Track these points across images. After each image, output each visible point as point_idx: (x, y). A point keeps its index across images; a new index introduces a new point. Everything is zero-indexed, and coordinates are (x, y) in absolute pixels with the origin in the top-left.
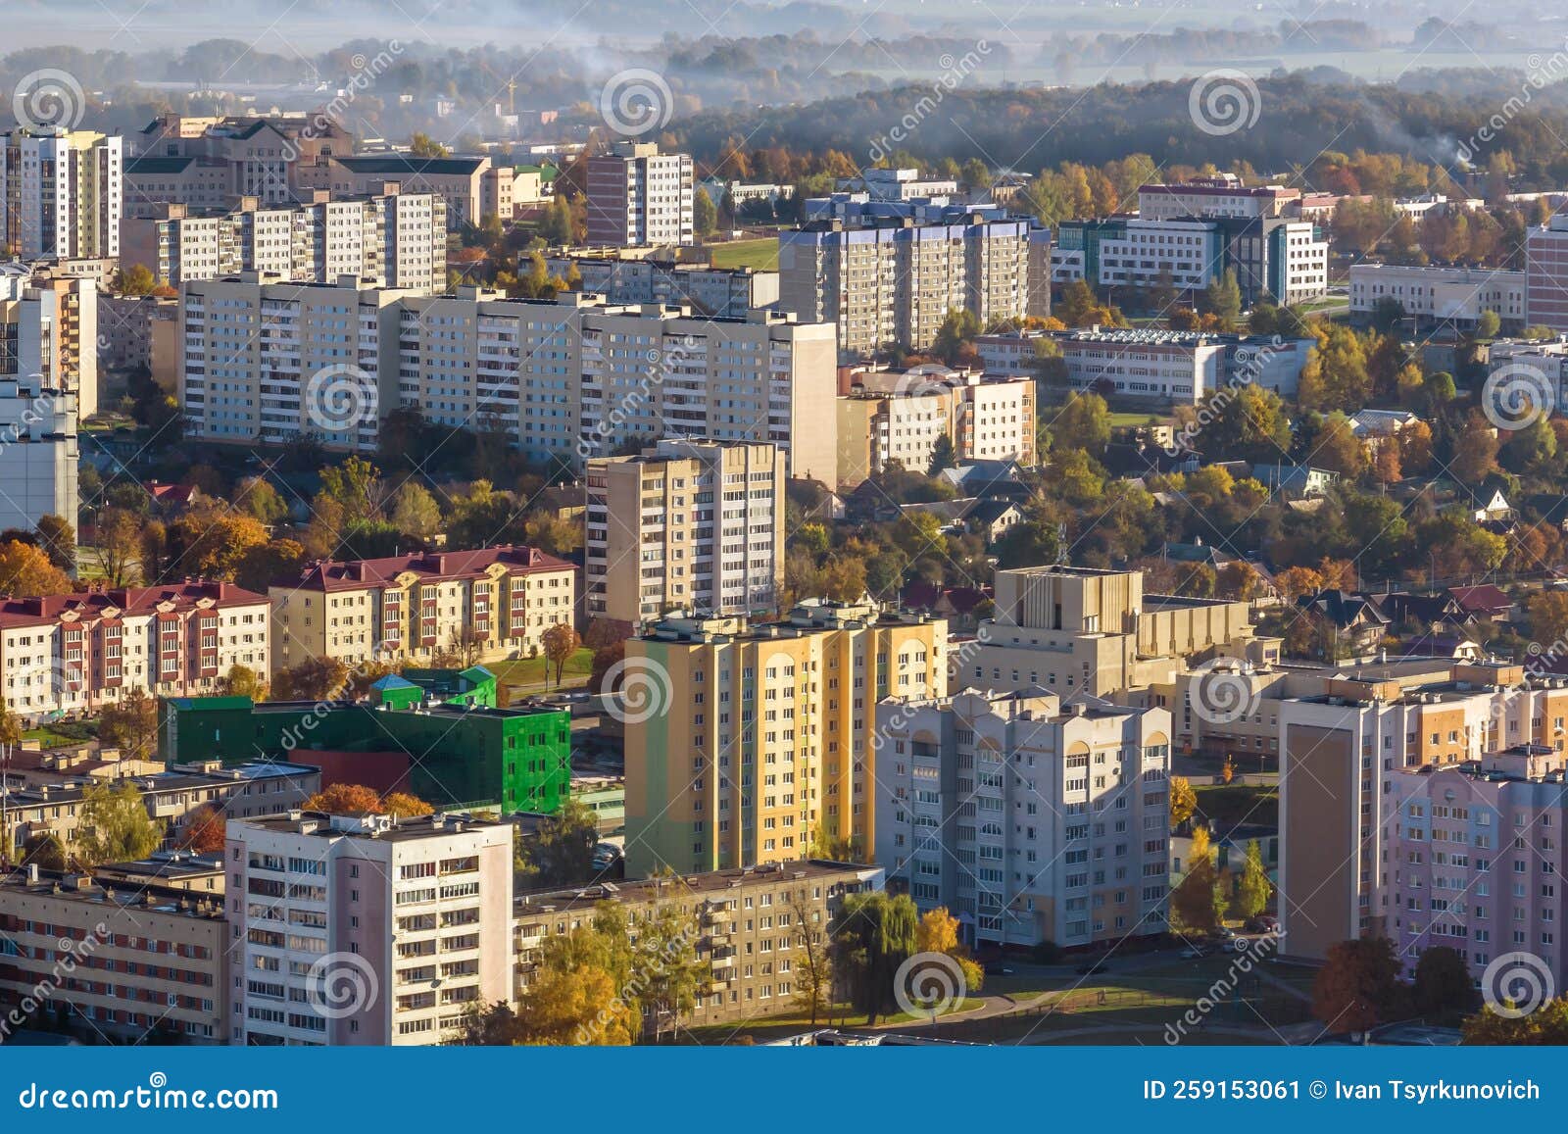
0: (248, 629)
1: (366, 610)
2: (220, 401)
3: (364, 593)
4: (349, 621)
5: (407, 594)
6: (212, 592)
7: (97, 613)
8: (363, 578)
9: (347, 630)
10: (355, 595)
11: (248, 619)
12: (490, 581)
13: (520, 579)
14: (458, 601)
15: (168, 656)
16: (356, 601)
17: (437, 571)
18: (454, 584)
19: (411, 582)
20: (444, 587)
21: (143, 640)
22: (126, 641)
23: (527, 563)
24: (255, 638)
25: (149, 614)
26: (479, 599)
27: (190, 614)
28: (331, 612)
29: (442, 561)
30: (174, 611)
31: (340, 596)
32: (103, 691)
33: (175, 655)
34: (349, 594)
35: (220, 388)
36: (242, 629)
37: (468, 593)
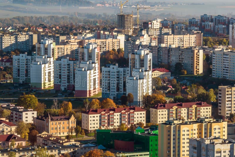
0: (141, 116)
1: (166, 113)
2: (217, 71)
3: (166, 110)
4: (162, 115)
5: (175, 110)
6: (134, 109)
7: (109, 112)
8: (166, 107)
9: (162, 116)
10: (164, 110)
11: (141, 114)
12: (193, 108)
13: (199, 108)
14: (186, 111)
15: (123, 120)
16: (164, 111)
17: (182, 106)
18: (185, 109)
19: (176, 108)
20: (183, 109)
21: (119, 117)
22: (115, 117)
23: (201, 105)
24: (142, 117)
25: (120, 113)
26: (190, 111)
27: (128, 113)
28: (159, 113)
29: (183, 104)
30: (125, 112)
31: (161, 110)
32: (110, 126)
33: (125, 120)
34: (162, 110)
35: (217, 69)
36: (139, 116)
37: (188, 110)
